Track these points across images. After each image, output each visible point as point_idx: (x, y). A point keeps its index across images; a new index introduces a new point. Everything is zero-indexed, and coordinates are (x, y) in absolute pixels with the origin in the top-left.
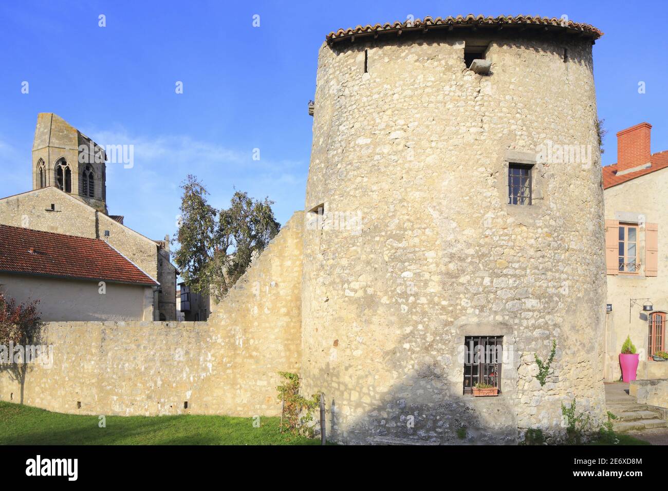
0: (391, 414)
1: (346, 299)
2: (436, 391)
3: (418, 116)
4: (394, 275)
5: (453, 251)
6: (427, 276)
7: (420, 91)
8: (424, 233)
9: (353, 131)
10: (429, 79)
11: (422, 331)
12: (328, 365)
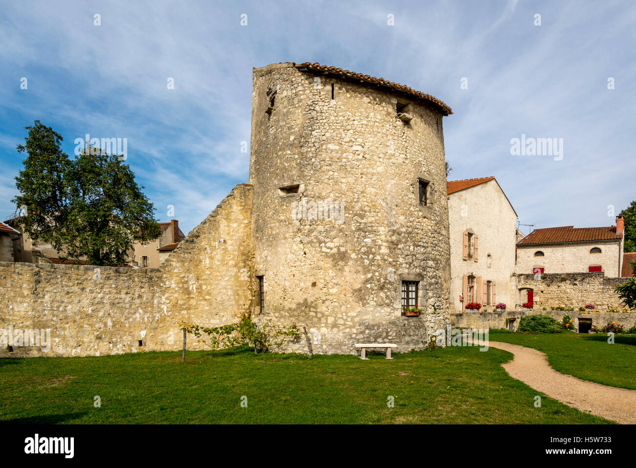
0: (359, 330)
1: (324, 254)
2: (387, 314)
3: (371, 139)
4: (359, 240)
5: (395, 228)
6: (380, 242)
7: (373, 124)
8: (377, 215)
9: (324, 138)
10: (377, 117)
11: (378, 276)
12: (306, 300)
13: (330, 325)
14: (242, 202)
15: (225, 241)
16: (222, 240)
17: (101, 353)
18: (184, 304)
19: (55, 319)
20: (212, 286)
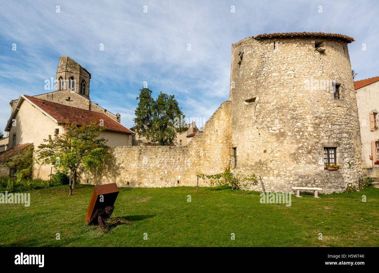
0: (295, 179)
1: (270, 134)
2: (314, 169)
3: (299, 66)
4: (293, 124)
5: (317, 115)
6: (307, 124)
7: (299, 57)
8: (305, 109)
9: (270, 70)
10: (303, 53)
11: (307, 145)
12: (260, 160)
13: (276, 175)
14: (225, 110)
15: (217, 131)
16: (216, 130)
17: (162, 186)
18: (197, 163)
19: (145, 170)
20: (210, 153)
